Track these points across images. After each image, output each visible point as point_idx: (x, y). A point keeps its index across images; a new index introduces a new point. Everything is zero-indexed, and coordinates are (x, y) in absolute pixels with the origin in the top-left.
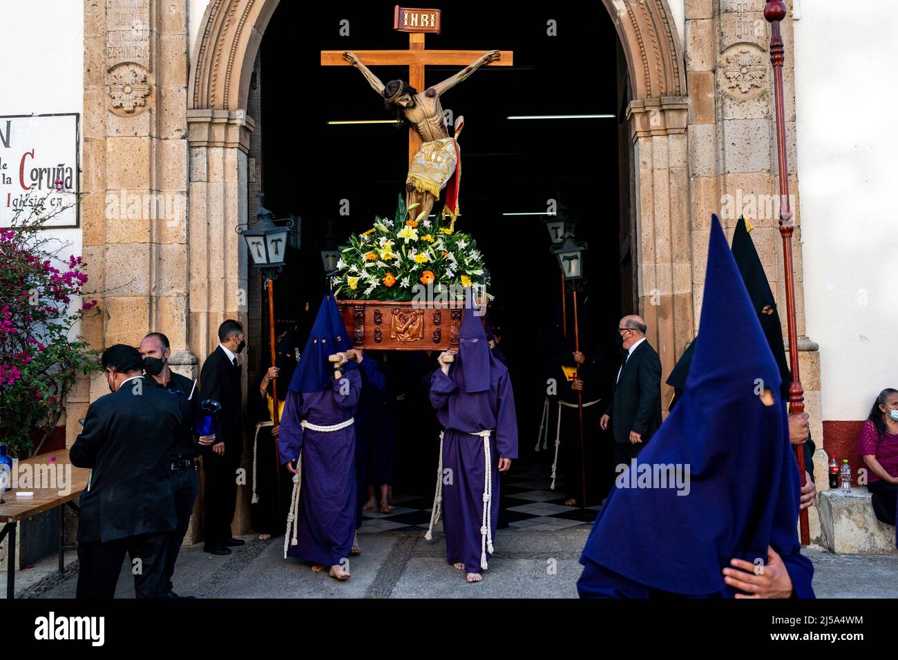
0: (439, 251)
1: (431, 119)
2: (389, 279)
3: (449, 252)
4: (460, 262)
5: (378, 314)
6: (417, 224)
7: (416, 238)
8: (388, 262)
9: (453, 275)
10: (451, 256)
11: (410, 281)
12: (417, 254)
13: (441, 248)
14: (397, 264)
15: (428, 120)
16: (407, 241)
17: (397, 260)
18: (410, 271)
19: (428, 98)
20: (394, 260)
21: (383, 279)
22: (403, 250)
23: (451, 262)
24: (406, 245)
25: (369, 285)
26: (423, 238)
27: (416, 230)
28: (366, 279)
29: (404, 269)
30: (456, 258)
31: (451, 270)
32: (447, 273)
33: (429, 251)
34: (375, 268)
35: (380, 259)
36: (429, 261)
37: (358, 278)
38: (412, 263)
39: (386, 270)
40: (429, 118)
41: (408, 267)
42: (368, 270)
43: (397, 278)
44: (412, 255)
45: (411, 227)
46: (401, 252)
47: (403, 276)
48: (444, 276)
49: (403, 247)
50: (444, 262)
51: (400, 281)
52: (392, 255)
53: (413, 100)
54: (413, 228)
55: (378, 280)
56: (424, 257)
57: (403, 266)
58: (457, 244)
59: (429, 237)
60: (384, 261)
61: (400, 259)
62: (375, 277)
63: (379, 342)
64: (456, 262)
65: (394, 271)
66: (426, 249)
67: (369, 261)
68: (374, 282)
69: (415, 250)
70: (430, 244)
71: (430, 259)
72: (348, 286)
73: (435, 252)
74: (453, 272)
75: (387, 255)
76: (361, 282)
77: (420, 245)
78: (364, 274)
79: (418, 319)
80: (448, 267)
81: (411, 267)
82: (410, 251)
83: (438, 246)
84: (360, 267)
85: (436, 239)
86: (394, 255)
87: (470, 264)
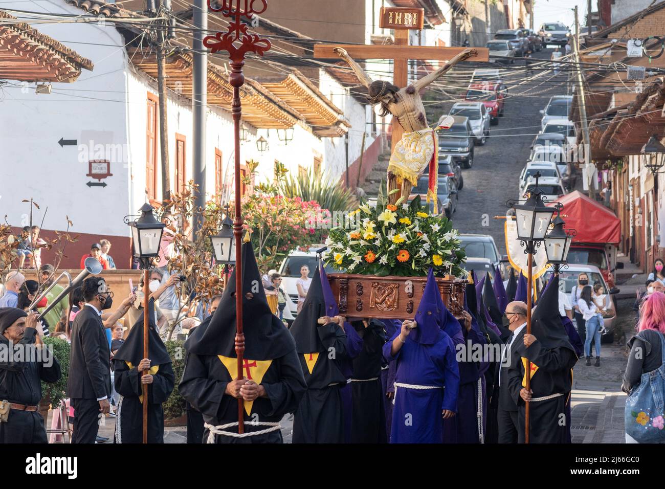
0: (415, 232)
1: (411, 114)
2: (370, 256)
3: (423, 233)
4: (434, 243)
5: (360, 287)
6: (396, 208)
7: (394, 221)
8: (369, 241)
9: (425, 255)
10: (425, 237)
11: (388, 259)
12: (395, 234)
13: (417, 229)
14: (378, 243)
15: (408, 114)
16: (386, 224)
17: (377, 239)
18: (389, 250)
19: (408, 95)
20: (375, 239)
21: (365, 256)
22: (384, 231)
23: (425, 242)
24: (385, 227)
25: (352, 261)
26: (402, 221)
27: (395, 214)
28: (350, 255)
29: (384, 247)
30: (430, 239)
31: (424, 250)
32: (420, 253)
33: (406, 232)
34: (358, 245)
35: (363, 238)
36: (405, 241)
37: (343, 255)
38: (391, 243)
39: (368, 248)
40: (409, 112)
41: (387, 246)
42: (352, 248)
43: (377, 256)
44: (390, 237)
45: (390, 211)
46: (381, 232)
47: (382, 255)
48: (418, 255)
49: (383, 228)
50: (419, 242)
51: (379, 258)
52: (373, 235)
53: (394, 97)
54: (393, 212)
55: (361, 257)
56: (402, 237)
57: (383, 245)
58: (431, 227)
59: (406, 220)
60: (366, 240)
61: (380, 239)
62: (358, 254)
63: (361, 310)
64: (429, 243)
65: (374, 249)
66: (403, 230)
67: (353, 239)
68: (357, 259)
69: (393, 231)
70: (407, 225)
71: (407, 240)
72: (334, 261)
73: (411, 233)
74: (426, 252)
75: (370, 235)
76: (345, 258)
77: (399, 227)
78: (349, 251)
79: (394, 291)
80: (421, 247)
81: (390, 246)
82: (389, 231)
83: (414, 228)
84: (345, 245)
85: (413, 222)
86: (375, 235)
87: (442, 244)
